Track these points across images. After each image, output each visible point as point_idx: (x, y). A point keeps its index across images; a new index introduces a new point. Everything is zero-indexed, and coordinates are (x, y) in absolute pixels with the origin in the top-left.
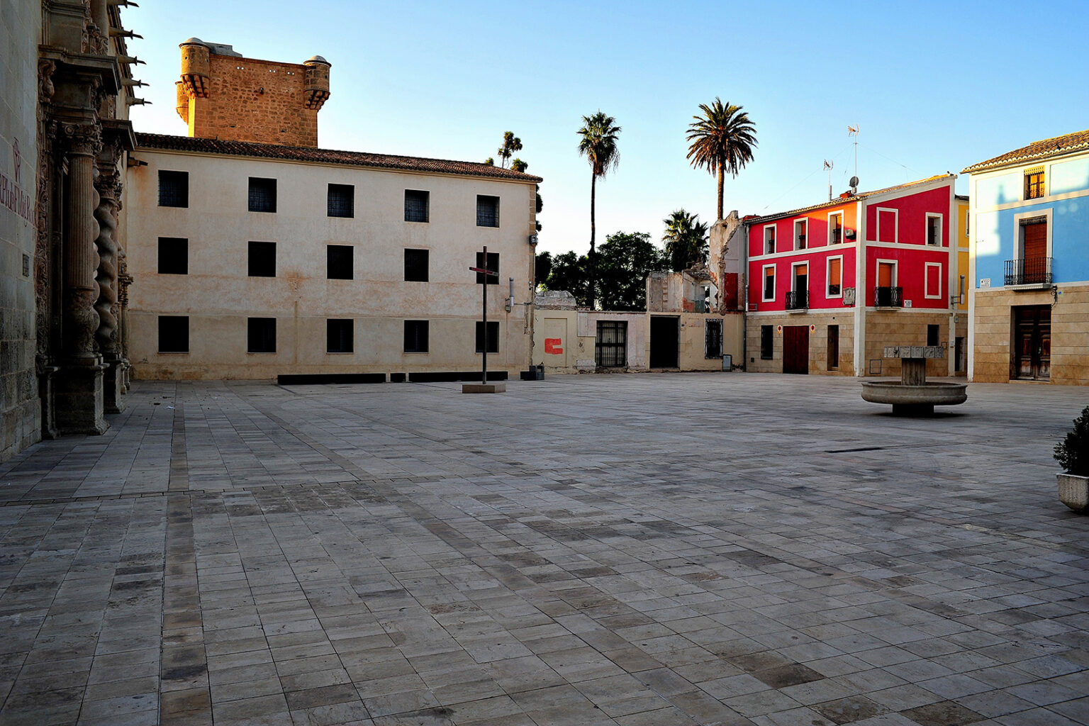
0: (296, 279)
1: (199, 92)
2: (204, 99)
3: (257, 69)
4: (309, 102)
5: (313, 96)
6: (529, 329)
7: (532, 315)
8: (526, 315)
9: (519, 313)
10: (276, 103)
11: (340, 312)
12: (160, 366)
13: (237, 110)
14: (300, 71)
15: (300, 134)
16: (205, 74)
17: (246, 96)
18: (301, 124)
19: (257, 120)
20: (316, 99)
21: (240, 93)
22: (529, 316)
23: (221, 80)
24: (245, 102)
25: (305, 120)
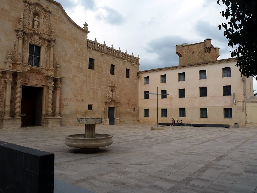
0: (171, 98)
1: (180, 56)
2: (181, 57)
3: (193, 46)
4: (205, 51)
5: (206, 49)
6: (244, 110)
7: (245, 105)
8: (243, 105)
9: (240, 105)
10: (197, 54)
11: (182, 106)
12: (144, 119)
13: (188, 58)
14: (203, 43)
15: (204, 60)
16: (180, 51)
17: (190, 54)
18: (204, 57)
19: (193, 59)
20: (207, 49)
21: (189, 53)
22: (244, 105)
23: (185, 51)
24: (190, 55)
25: (204, 56)
